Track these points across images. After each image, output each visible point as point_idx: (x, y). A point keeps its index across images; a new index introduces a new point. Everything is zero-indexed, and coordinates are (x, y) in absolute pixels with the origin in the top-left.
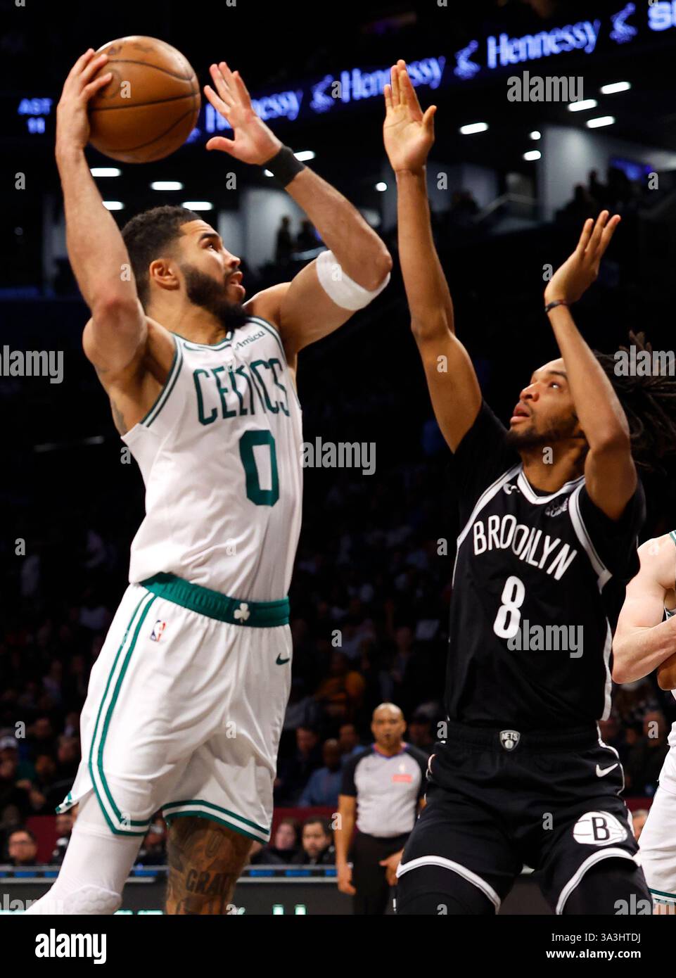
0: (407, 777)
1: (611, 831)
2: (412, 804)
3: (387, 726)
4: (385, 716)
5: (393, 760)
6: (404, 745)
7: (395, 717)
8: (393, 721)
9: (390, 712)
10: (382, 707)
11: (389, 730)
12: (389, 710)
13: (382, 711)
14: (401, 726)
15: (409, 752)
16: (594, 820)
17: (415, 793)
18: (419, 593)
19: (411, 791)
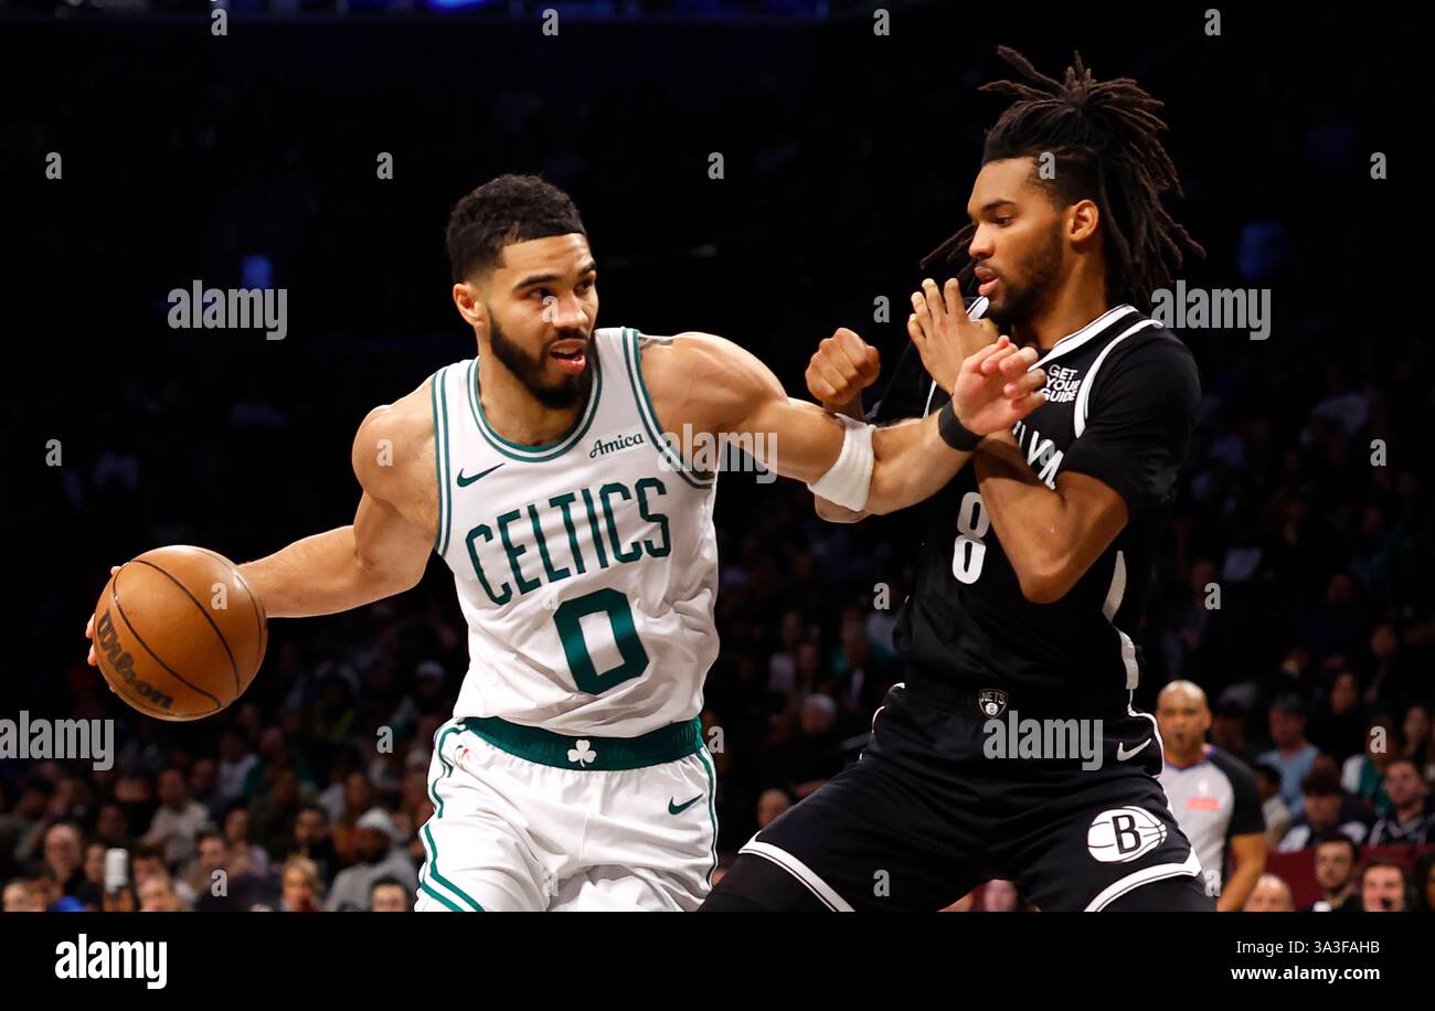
0: (1210, 802)
1: (1142, 833)
2: (1217, 846)
3: (1180, 720)
4: (1178, 702)
5: (1189, 774)
6: (1207, 748)
7: (1193, 705)
8: (1189, 712)
9: (1186, 697)
10: (1173, 687)
11: (1184, 725)
12: (1184, 692)
13: (1170, 694)
14: (1204, 719)
15: (1215, 760)
16: (1115, 819)
17: (1224, 828)
18: (1230, 505)
19: (1215, 826)
